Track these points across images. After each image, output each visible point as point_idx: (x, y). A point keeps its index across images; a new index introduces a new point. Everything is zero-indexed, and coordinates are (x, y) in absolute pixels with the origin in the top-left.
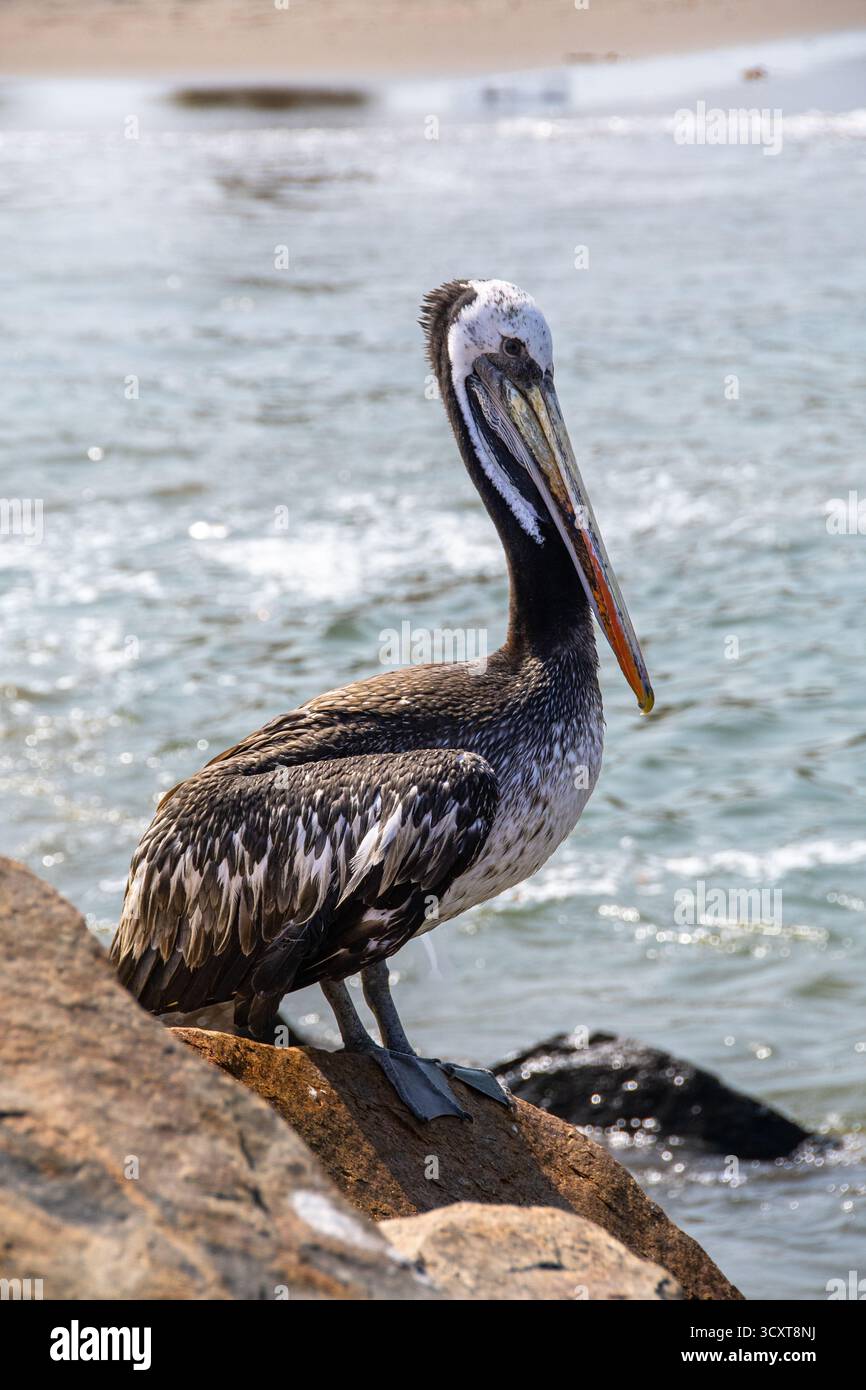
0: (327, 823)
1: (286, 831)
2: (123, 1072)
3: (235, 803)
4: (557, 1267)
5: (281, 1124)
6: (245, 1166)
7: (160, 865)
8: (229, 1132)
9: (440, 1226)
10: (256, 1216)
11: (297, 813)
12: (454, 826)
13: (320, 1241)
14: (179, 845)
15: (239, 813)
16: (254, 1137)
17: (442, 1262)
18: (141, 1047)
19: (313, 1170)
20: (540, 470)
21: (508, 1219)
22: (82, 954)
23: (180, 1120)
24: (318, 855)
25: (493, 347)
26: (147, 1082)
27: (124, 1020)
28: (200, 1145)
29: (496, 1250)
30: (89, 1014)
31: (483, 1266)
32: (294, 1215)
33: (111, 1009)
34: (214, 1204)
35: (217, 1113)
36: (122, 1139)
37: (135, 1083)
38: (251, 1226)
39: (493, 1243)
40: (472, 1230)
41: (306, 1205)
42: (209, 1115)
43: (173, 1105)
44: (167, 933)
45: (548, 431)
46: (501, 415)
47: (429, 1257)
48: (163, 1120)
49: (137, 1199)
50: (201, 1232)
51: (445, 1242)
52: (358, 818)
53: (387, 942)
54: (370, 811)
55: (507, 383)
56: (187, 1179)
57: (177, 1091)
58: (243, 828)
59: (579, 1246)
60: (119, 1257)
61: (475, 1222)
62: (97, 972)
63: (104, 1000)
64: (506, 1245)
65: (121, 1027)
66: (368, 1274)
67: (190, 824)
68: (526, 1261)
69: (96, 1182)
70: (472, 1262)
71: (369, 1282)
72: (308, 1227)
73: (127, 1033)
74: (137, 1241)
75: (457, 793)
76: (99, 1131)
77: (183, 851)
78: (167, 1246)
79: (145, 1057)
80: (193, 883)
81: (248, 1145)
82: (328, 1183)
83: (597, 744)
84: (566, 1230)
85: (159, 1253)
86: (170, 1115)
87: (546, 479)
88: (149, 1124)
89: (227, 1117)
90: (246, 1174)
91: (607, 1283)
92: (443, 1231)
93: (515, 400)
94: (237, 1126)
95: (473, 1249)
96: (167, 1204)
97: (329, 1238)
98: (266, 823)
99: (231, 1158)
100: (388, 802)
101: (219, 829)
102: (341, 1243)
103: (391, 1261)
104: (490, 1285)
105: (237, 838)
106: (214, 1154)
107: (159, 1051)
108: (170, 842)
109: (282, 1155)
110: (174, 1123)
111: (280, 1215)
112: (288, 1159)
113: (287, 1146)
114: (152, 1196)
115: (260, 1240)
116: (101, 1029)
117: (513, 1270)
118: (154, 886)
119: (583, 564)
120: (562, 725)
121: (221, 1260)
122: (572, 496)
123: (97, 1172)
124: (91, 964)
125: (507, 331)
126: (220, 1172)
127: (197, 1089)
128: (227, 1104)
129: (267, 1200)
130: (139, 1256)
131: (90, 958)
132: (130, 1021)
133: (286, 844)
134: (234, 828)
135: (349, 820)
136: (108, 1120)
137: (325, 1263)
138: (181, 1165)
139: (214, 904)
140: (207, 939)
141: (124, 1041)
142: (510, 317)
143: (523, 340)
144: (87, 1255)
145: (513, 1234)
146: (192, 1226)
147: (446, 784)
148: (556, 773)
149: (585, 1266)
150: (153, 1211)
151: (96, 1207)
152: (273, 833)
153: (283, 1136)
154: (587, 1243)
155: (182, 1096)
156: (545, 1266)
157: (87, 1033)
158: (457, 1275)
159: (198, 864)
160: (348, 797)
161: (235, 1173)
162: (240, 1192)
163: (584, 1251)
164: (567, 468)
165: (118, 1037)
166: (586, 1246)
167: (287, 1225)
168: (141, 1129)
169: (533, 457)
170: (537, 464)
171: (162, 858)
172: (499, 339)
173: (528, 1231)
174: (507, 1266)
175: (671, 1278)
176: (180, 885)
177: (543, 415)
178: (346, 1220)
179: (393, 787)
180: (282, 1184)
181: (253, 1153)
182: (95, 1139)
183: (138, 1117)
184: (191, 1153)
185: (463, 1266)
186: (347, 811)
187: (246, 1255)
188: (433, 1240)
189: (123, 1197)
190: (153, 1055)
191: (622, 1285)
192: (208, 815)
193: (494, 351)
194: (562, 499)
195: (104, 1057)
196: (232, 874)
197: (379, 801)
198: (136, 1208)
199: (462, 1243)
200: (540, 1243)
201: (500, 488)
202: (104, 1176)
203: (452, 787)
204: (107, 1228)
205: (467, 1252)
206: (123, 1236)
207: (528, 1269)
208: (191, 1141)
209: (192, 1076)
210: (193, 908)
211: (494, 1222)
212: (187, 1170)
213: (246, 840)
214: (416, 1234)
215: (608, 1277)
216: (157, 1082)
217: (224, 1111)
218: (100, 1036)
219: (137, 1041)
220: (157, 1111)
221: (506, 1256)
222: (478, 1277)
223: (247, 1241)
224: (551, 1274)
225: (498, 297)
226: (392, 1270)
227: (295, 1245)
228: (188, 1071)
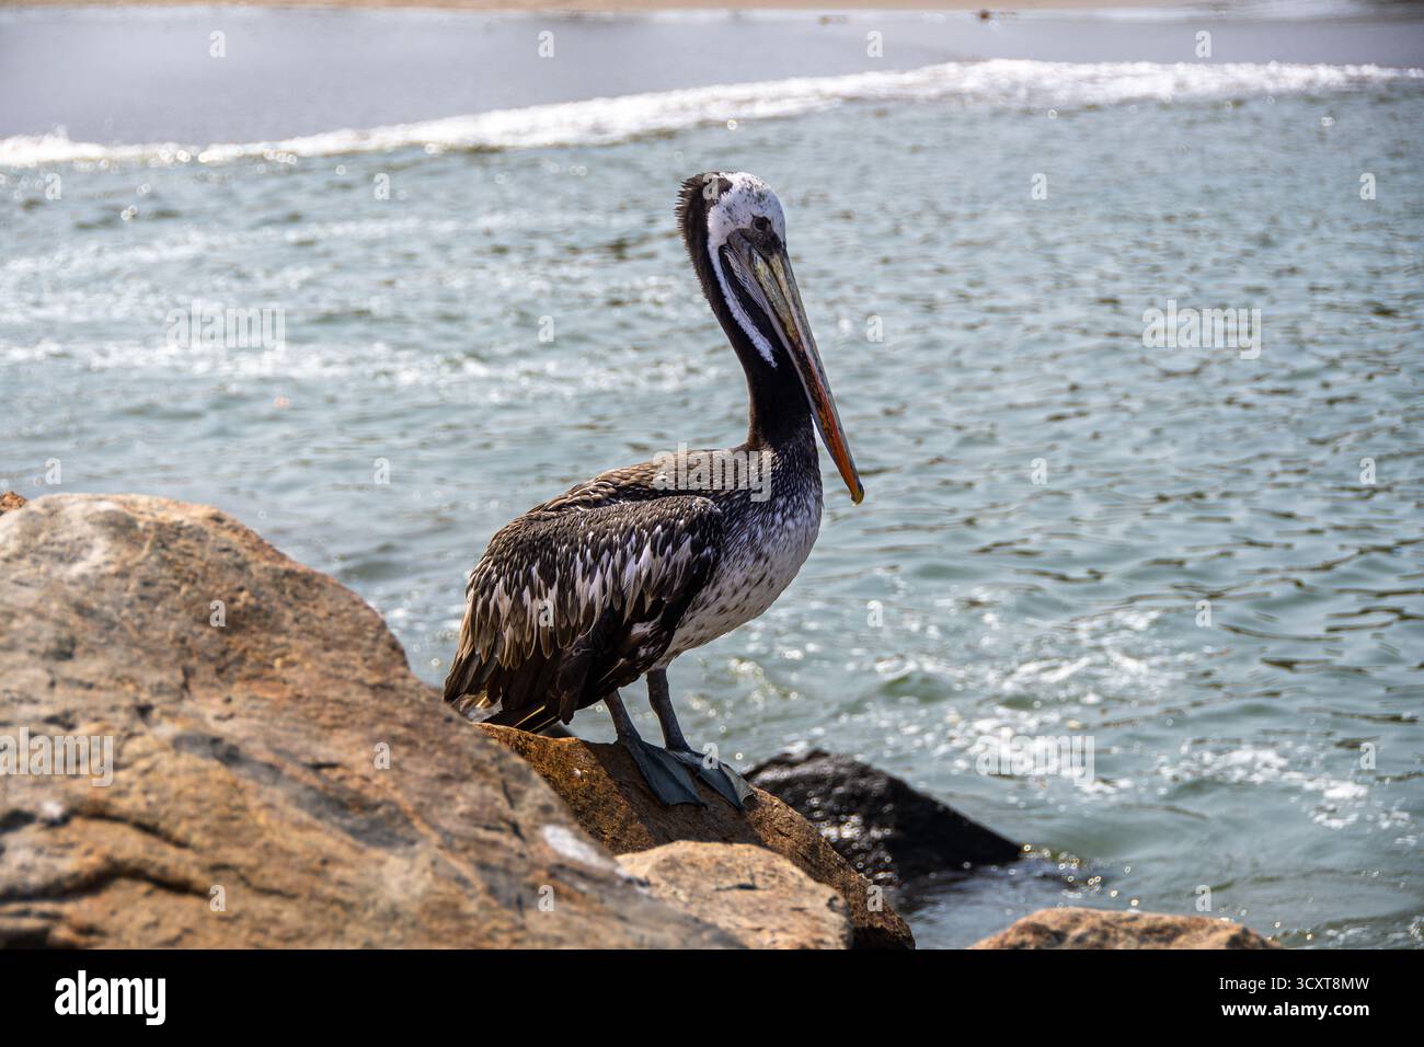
0: (596, 556)
1: (568, 563)
2: (413, 735)
3: (531, 543)
4: (752, 888)
5: (535, 775)
6: (507, 806)
7: (482, 592)
8: (494, 781)
9: (662, 858)
10: (515, 843)
11: (576, 550)
12: (690, 553)
13: (564, 861)
14: (495, 576)
15: (534, 552)
16: (514, 785)
17: (663, 884)
18: (427, 717)
19: (560, 810)
20: (779, 319)
21: (714, 853)
22: (382, 648)
23: (457, 772)
24: (591, 581)
25: (746, 223)
26: (432, 742)
27: (414, 696)
28: (472, 790)
29: (705, 875)
30: (387, 692)
31: (694, 887)
32: (545, 843)
33: (404, 688)
34: (482, 834)
35: (486, 766)
36: (413, 785)
37: (422, 743)
38: (511, 850)
39: (703, 870)
40: (687, 860)
41: (553, 835)
42: (479, 767)
43: (451, 760)
44: (487, 643)
45: (785, 289)
46: (749, 275)
47: (653, 880)
48: (443, 771)
49: (423, 829)
50: (472, 854)
51: (666, 870)
52: (619, 552)
53: (652, 649)
54: (628, 546)
55: (754, 251)
56: (462, 815)
57: (455, 749)
58: (537, 564)
59: (768, 872)
60: (408, 872)
61: (690, 855)
62: (394, 660)
63: (399, 682)
64: (713, 872)
65: (412, 702)
66: (602, 887)
67: (502, 559)
68: (728, 883)
69: (391, 817)
70: (686, 884)
71: (601, 891)
72: (555, 852)
73: (417, 707)
74: (423, 860)
75: (690, 528)
76: (395, 779)
77: (498, 581)
78: (446, 864)
79: (430, 725)
80: (506, 604)
81: (509, 791)
82: (571, 819)
83: (814, 517)
84: (760, 860)
85: (441, 869)
86: (449, 767)
87: (784, 326)
88: (433, 774)
89: (493, 769)
90: (507, 811)
91: (789, 899)
92: (664, 861)
93: (760, 265)
94: (501, 776)
95: (687, 874)
96: (446, 833)
97: (572, 860)
98: (554, 559)
99: (496, 799)
100: (640, 540)
101: (522, 563)
102: (580, 863)
103: (619, 877)
104: (699, 900)
105: (534, 570)
106: (483, 797)
107: (441, 720)
108: (490, 573)
109: (536, 797)
110: (452, 774)
111: (534, 842)
112: (540, 802)
113: (539, 792)
114: (435, 827)
115: (517, 860)
116: (396, 703)
117: (718, 890)
118: (478, 609)
119: (811, 390)
120: (784, 499)
121: (488, 875)
122: (803, 338)
123: (392, 809)
124: (390, 654)
125: (758, 212)
126: (488, 809)
127: (470, 749)
128: (494, 760)
129: (524, 831)
130: (425, 871)
131: (389, 650)
132: (419, 696)
133: (569, 574)
134: (531, 563)
135: (612, 554)
136: (402, 771)
137: (568, 878)
138: (457, 804)
139: (521, 620)
140: (518, 647)
141: (414, 712)
142: (759, 201)
143: (769, 217)
144: (384, 870)
145: (719, 863)
146: (466, 849)
147: (682, 522)
148: (777, 536)
149: (773, 887)
150: (435, 838)
151: (392, 835)
152: (560, 566)
153: (536, 784)
154: (775, 870)
155: (459, 753)
156: (742, 887)
157: (385, 706)
158: (675, 893)
159: (508, 590)
160: (611, 537)
161: (499, 810)
162: (503, 825)
163: (773, 876)
164: (799, 317)
165: (410, 709)
166: (774, 872)
167: (539, 850)
168: (427, 777)
169: (773, 308)
170: (776, 313)
171: (483, 587)
172: (751, 218)
173: (730, 861)
174: (714, 887)
175: (839, 896)
176: (496, 606)
177: (781, 276)
178: (584, 847)
179: (643, 527)
180: (536, 819)
181: (513, 796)
182: (391, 784)
183: (423, 770)
184: (465, 795)
185: (679, 887)
186: (611, 547)
187: (507, 872)
188: (657, 868)
189: (413, 828)
190: (437, 723)
191: (801, 900)
192: (513, 554)
193: (745, 227)
194: (796, 341)
195: (399, 724)
196: (533, 598)
197: (634, 538)
198: (422, 836)
199: (679, 870)
200: (739, 870)
201: (744, 327)
202: (398, 812)
203: (686, 523)
204: (400, 850)
205: (683, 877)
206: (412, 857)
207: (729, 889)
208: (465, 787)
209: (466, 739)
210: (507, 624)
211: (704, 855)
212: (462, 808)
213: (541, 572)
214: (644, 864)
215: (790, 895)
216: (440, 743)
217: (492, 765)
218: (396, 708)
219: (423, 712)
220: (439, 764)
221: (713, 880)
222: (691, 895)
223: (507, 861)
224: (747, 893)
225: (748, 186)
226: (619, 883)
227: (545, 865)
228: (464, 735)
